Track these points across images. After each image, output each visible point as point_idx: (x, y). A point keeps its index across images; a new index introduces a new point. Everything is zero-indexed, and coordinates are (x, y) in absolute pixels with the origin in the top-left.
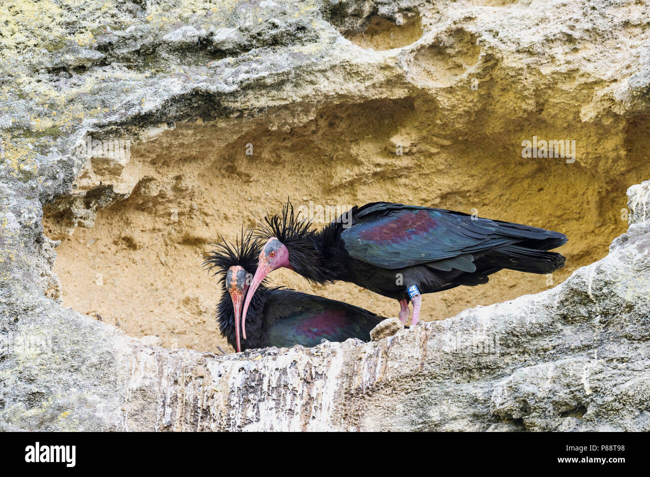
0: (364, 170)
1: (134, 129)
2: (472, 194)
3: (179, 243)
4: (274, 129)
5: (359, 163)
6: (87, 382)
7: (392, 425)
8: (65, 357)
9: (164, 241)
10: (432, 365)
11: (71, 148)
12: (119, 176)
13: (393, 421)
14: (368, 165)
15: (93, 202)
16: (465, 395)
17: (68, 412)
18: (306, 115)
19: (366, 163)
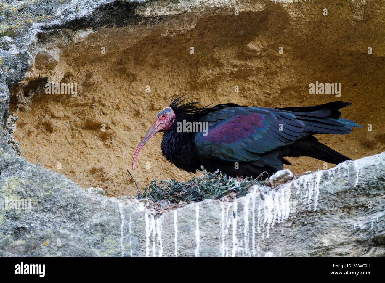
0: (224, 70)
1: (70, 32)
2: (303, 89)
3: (83, 128)
4: (164, 35)
5: (220, 65)
6: (58, 220)
7: (294, 250)
8: (40, 200)
9: (71, 126)
10: (322, 203)
11: (26, 44)
12: (53, 70)
13: (294, 247)
14: (227, 66)
15: (31, 92)
16: (349, 226)
17: (48, 242)
18: (189, 24)
19: (226, 65)
